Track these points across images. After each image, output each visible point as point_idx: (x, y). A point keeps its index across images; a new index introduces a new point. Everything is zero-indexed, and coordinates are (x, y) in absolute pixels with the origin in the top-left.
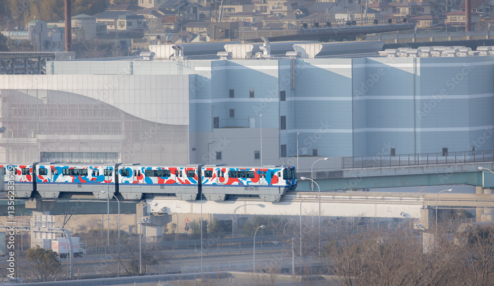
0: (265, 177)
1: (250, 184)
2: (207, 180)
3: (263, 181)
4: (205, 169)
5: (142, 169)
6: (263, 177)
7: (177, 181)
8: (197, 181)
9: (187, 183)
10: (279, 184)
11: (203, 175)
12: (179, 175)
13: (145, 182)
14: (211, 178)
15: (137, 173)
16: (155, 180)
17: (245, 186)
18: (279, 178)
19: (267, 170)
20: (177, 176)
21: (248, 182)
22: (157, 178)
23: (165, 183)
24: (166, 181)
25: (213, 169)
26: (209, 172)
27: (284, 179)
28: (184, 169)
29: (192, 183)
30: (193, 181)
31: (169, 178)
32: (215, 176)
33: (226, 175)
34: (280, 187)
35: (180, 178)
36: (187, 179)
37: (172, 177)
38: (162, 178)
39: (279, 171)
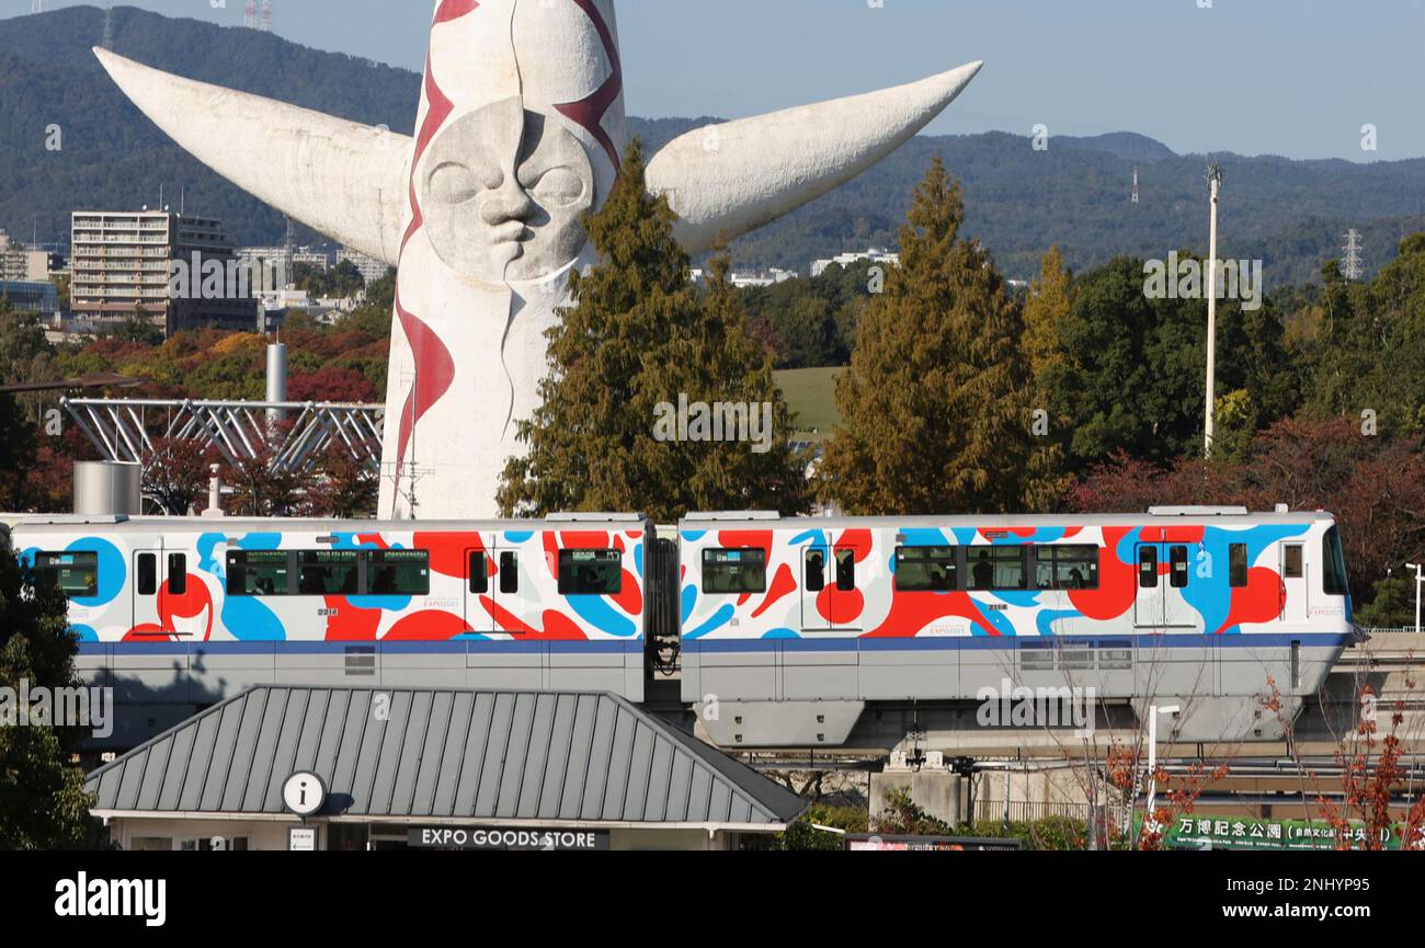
0: (1179, 580)
1: (1060, 628)
2: (725, 614)
3: (1159, 605)
4: (712, 539)
5: (205, 546)
6: (1164, 579)
7: (480, 621)
8: (638, 621)
9: (559, 634)
10: (1291, 621)
11: (692, 576)
12: (494, 582)
13: (221, 633)
14: (756, 599)
15: (162, 573)
16: (302, 616)
17: (1027, 643)
18: (1290, 583)
19: (1197, 534)
20: (479, 586)
21: (1044, 619)
22: (318, 601)
23: (381, 632)
24: (388, 619)
25: (768, 536)
26: (734, 557)
27: (1330, 587)
28: (537, 538)
29: (593, 633)
30: (603, 619)
31: (417, 604)
32: (784, 583)
33: (874, 575)
34: (1295, 641)
35: (505, 601)
36: (562, 605)
37: (446, 592)
38: (359, 601)
39: (1292, 540)
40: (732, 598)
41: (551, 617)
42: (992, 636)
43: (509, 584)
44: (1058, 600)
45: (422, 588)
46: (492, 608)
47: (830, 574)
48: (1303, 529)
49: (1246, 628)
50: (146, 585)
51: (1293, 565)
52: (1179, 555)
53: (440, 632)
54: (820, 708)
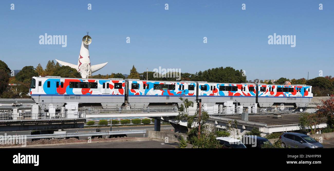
40: (263, 92)
41: (248, 94)
42: (285, 97)
43: (244, 90)
44: (290, 93)
45: (237, 90)
46: (243, 93)
47: (271, 90)
48: (310, 87)
49: (305, 96)
50: (211, 90)
51: (309, 91)
52: (300, 89)
53: (238, 95)
54: (270, 103)
